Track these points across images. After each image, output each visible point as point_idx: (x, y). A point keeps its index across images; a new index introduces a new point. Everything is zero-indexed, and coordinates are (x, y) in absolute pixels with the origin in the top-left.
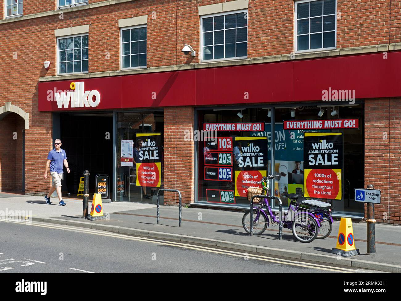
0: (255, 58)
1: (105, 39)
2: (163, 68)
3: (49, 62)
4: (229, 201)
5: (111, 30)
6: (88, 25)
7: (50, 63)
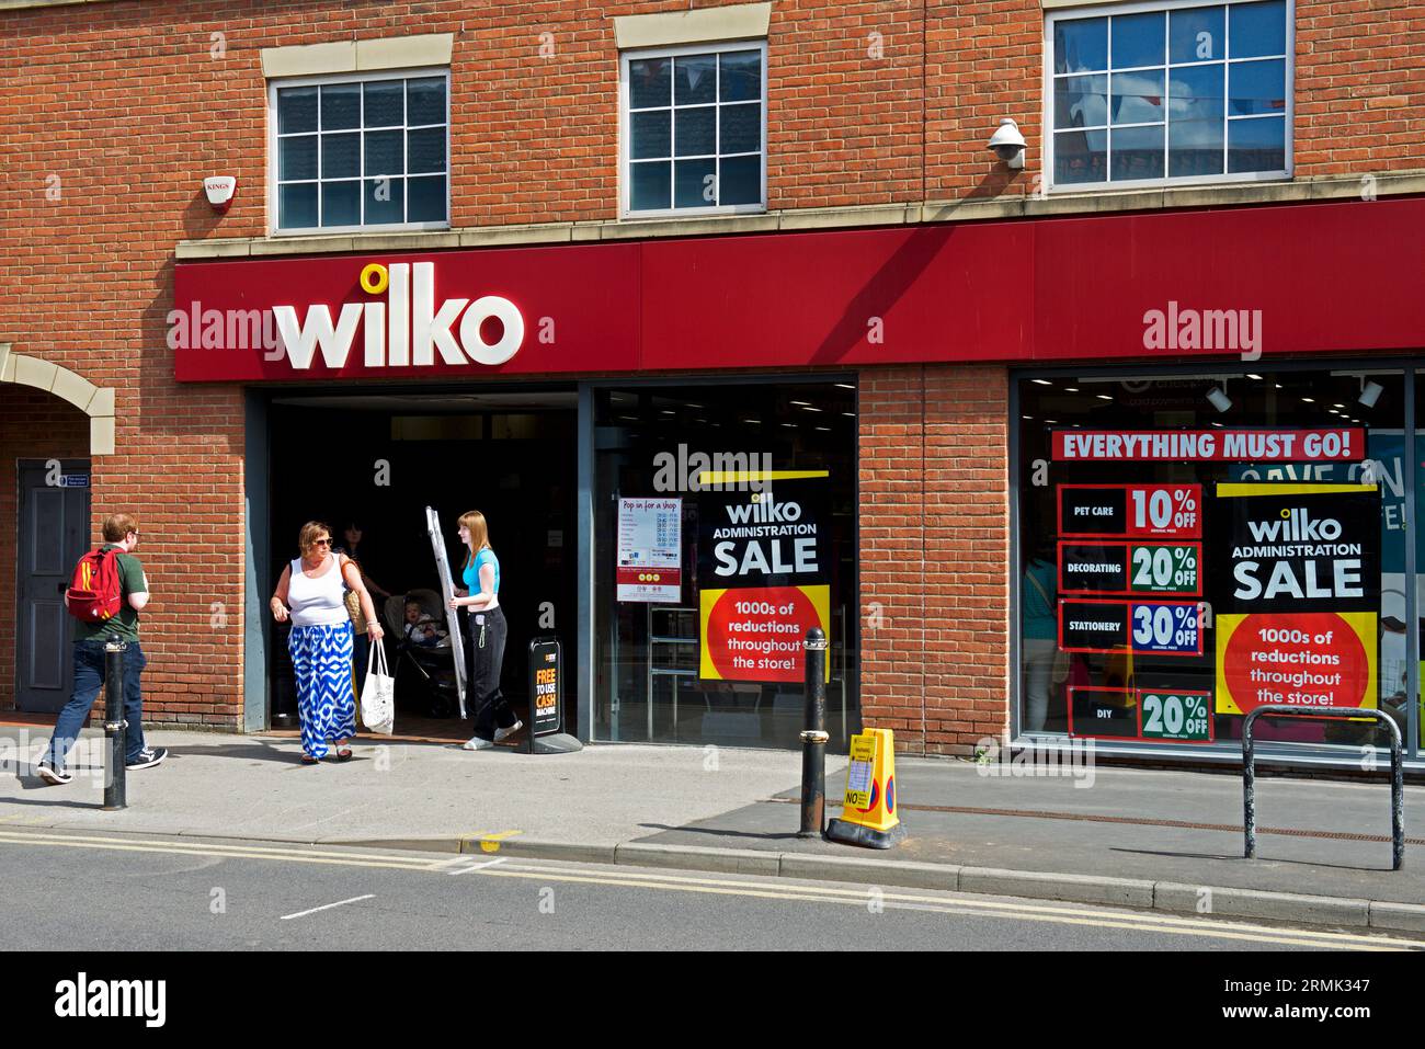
0: (1332, 178)
1: (542, 94)
2: (862, 212)
3: (232, 181)
4: (1184, 730)
5: (572, 59)
6: (450, 37)
7: (236, 186)
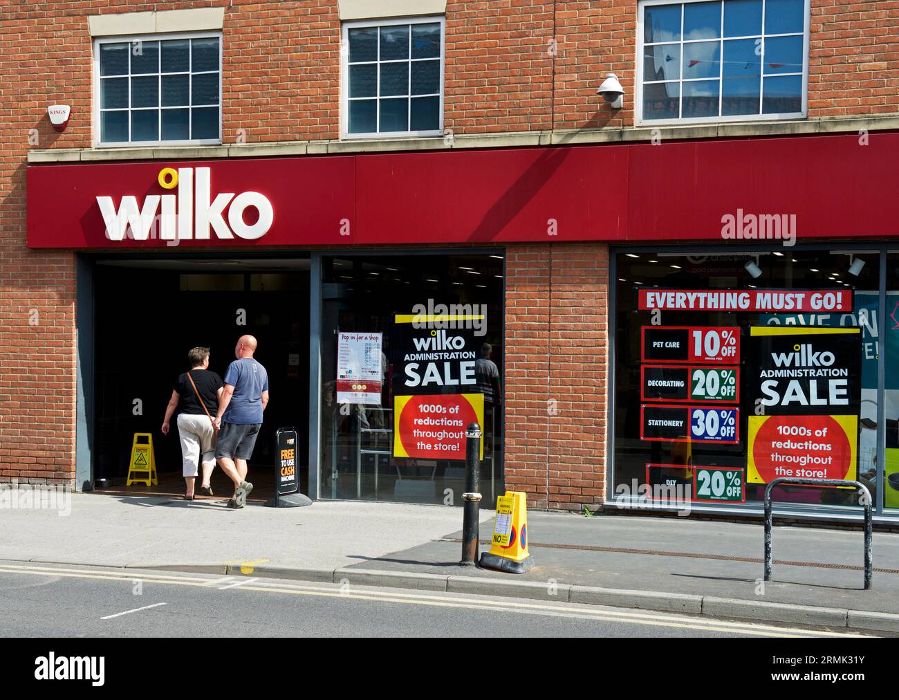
0: (834, 118)
1: (286, 51)
3: (67, 109)
4: (725, 494)
5: (308, 27)
6: (222, 10)
7: (71, 112)
